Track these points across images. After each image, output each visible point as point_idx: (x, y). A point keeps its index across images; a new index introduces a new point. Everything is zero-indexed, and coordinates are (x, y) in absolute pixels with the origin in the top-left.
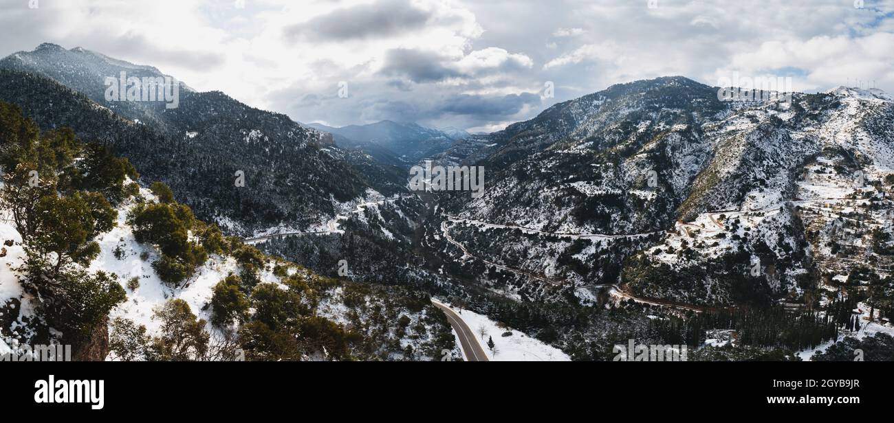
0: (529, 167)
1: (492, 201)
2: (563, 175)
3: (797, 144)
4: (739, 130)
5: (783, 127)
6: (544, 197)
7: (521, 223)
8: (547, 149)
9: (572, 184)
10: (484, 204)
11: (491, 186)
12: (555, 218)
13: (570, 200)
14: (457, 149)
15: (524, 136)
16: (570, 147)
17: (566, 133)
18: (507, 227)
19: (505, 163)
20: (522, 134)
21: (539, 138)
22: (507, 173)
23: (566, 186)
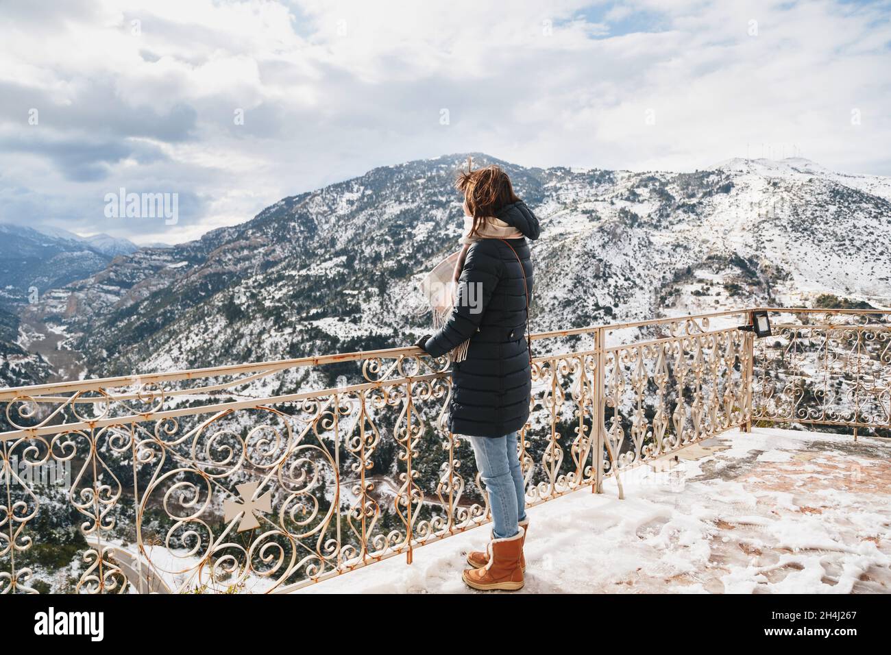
1: (184, 356)
2: (300, 309)
3: (663, 252)
4: (569, 233)
5: (639, 226)
6: (272, 345)
7: (236, 390)
8: (274, 270)
9: (315, 323)
10: (170, 362)
11: (181, 332)
12: (289, 377)
13: (313, 346)
14: (115, 271)
15: (233, 250)
16: (309, 265)
17: (303, 244)
18: (212, 397)
19: (203, 294)
20: (230, 246)
21: (260, 252)
22: (208, 309)
23: (306, 326)
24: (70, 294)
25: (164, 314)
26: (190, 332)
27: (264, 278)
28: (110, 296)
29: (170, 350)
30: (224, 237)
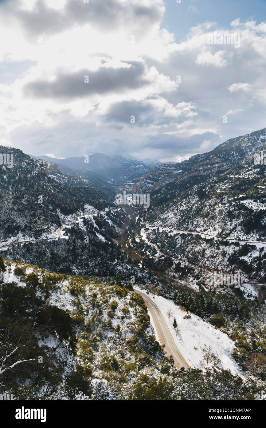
0: (207, 188)
1: (179, 213)
2: (234, 195)
6: (219, 211)
7: (201, 231)
8: (222, 175)
9: (241, 202)
10: (172, 216)
11: (178, 202)
12: (227, 227)
13: (239, 213)
14: (152, 174)
15: (203, 165)
16: (240, 173)
17: (237, 162)
18: (190, 233)
19: (189, 185)
20: (202, 163)
21: (216, 166)
22: (191, 192)
23: (237, 203)
24: (134, 183)
25: (172, 193)
26: (182, 203)
27: (217, 179)
28: (149, 185)
29: (173, 210)
30: (200, 159)
